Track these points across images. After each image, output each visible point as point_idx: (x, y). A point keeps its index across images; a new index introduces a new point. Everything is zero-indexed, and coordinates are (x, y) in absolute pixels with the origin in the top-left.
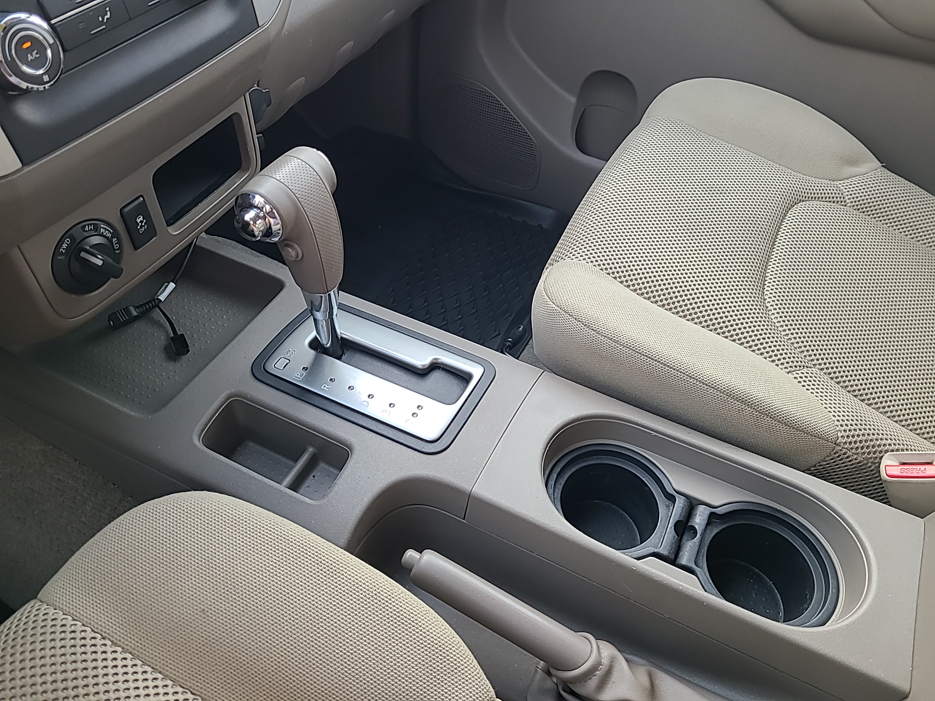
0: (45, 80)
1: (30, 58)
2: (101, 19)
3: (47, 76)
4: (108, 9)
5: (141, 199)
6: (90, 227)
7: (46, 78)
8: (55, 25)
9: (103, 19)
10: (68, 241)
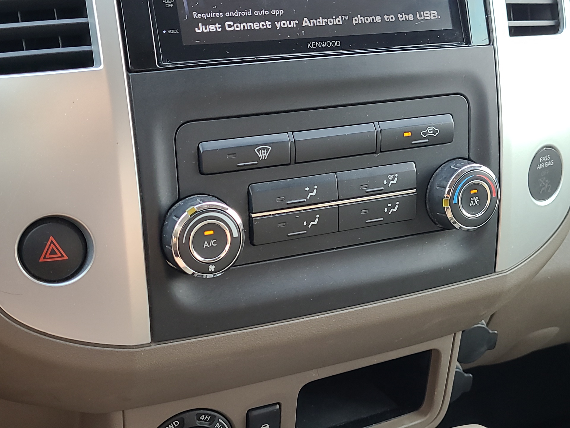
0: (210, 270)
1: (206, 244)
2: (305, 224)
3: (214, 267)
4: (318, 216)
5: (278, 407)
6: (206, 417)
7: (212, 268)
8: (254, 219)
9: (308, 224)
10: (176, 423)
